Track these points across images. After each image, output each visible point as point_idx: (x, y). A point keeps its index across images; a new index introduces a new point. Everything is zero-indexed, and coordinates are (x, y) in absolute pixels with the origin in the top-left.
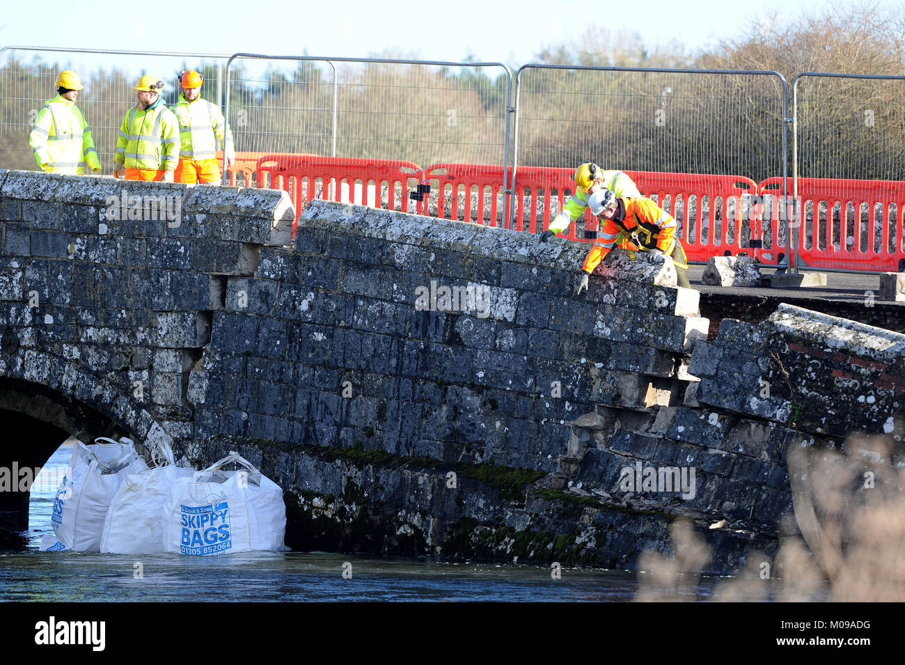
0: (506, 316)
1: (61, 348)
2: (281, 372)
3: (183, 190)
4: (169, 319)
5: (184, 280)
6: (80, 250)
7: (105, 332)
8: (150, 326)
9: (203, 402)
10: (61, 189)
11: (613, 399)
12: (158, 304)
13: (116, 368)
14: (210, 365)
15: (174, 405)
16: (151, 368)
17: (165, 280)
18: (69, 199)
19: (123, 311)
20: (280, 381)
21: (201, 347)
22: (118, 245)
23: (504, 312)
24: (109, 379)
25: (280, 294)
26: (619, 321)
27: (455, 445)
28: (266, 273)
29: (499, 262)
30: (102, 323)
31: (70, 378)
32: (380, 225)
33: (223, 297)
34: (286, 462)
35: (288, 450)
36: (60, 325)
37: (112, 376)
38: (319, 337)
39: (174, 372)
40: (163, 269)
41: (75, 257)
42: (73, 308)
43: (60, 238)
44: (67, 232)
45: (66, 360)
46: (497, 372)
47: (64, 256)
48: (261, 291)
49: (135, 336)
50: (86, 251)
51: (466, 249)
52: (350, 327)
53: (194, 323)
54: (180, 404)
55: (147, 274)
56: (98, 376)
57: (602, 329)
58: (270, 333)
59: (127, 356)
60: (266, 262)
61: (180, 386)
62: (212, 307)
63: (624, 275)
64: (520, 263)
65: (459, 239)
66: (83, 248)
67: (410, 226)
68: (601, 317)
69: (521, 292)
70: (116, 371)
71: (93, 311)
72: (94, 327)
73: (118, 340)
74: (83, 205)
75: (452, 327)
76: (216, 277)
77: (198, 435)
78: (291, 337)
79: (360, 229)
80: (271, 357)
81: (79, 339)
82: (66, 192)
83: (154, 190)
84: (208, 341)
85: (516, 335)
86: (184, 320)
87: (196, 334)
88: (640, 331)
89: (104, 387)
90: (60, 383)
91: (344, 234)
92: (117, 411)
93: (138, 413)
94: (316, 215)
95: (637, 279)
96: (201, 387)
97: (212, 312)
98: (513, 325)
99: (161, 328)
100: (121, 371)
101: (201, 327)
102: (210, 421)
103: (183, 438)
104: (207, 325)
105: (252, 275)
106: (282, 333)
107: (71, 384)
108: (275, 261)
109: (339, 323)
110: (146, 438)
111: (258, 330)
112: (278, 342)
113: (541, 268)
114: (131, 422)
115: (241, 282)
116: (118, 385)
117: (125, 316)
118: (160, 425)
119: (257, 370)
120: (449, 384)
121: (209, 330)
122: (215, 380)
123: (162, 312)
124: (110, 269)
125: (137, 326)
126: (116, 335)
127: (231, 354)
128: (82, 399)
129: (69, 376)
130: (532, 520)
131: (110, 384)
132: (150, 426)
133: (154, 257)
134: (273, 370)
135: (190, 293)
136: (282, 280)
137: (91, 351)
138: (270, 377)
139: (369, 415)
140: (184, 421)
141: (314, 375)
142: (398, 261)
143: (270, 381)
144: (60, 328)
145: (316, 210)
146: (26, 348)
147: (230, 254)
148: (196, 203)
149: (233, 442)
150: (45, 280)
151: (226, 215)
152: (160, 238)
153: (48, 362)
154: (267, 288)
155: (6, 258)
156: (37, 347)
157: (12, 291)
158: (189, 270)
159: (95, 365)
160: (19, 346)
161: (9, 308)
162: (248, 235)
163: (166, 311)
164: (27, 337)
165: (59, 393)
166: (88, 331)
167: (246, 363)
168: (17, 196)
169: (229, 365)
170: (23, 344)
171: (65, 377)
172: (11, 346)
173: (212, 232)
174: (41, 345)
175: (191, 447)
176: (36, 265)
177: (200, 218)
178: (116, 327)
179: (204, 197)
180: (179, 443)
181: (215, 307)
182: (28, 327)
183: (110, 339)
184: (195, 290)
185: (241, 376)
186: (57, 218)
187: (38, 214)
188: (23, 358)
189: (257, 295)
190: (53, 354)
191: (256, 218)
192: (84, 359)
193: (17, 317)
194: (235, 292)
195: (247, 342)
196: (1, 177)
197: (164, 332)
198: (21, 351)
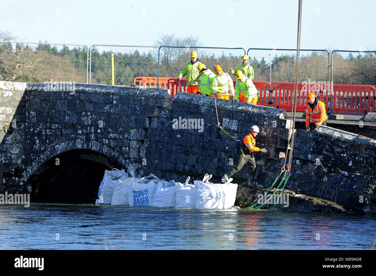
0: (235, 129)
1: (103, 140)
2: (167, 147)
4: (134, 130)
5: (138, 118)
6: (108, 109)
7: (115, 135)
8: (129, 133)
9: (144, 157)
10: (102, 90)
11: (267, 156)
12: (131, 126)
13: (119, 146)
14: (146, 145)
15: (136, 158)
16: (129, 146)
17: (133, 118)
18: (105, 93)
19: (121, 128)
20: (167, 150)
21: (143, 140)
22: (119, 107)
23: (234, 128)
25: (167, 122)
26: (269, 130)
27: (219, 171)
28: (163, 116)
29: (232, 111)
30: (115, 132)
31: (105, 150)
32: (197, 100)
34: (169, 176)
35: (169, 173)
36: (102, 133)
37: (118, 149)
38: (179, 136)
39: (136, 147)
40: (132, 115)
41: (107, 111)
42: (106, 127)
44: (104, 103)
45: (104, 144)
46: (232, 147)
47: (103, 111)
48: (161, 122)
49: (124, 136)
50: (110, 109)
51: (223, 107)
52: (188, 133)
53: (141, 132)
54: (138, 158)
55: (127, 116)
56: (113, 149)
57: (264, 133)
58: (164, 135)
59: (122, 143)
60: (163, 112)
61: (138, 152)
63: (270, 115)
64: (239, 112)
65: (221, 104)
66: (109, 108)
67: (206, 100)
68: (263, 129)
69: (239, 121)
70: (119, 147)
71: (112, 128)
72: (112, 133)
73: (119, 137)
74: (109, 94)
75: (218, 133)
77: (143, 167)
78: (170, 136)
79: (191, 101)
80: (164, 142)
81: (108, 137)
82: (104, 90)
83: (130, 89)
84: (146, 138)
85: (237, 135)
86: (138, 131)
87: (142, 135)
88: (275, 133)
89: (115, 152)
90: (102, 151)
91: (186, 103)
92: (119, 160)
93: (125, 161)
94: (178, 97)
95: (274, 117)
96: (144, 152)
97: (147, 128)
98: (237, 132)
101: (143, 133)
103: (139, 169)
104: (145, 132)
105: (159, 117)
106: (167, 135)
107: (105, 151)
108: (165, 112)
109: (185, 131)
110: (128, 168)
111: (160, 134)
112: (166, 138)
113: (245, 113)
114: (124, 163)
115: (156, 119)
116: (119, 152)
117: (121, 130)
118: (132, 164)
119: (160, 147)
120: (217, 151)
121: (146, 134)
122: (148, 150)
123: (132, 128)
124: (117, 115)
125: (125, 133)
127: (152, 142)
128: (109, 156)
129: (105, 149)
130: (241, 194)
131: (117, 151)
132: (129, 165)
133: (129, 111)
134: (165, 147)
135: (140, 122)
136: (168, 118)
137: (111, 141)
139: (194, 161)
140: (139, 163)
141: (177, 148)
142: (202, 111)
143: (164, 150)
145: (178, 95)
146: (92, 140)
147: (152, 110)
148: (142, 93)
149: (153, 170)
150: (98, 118)
151: (151, 97)
152: (131, 105)
153: (99, 145)
154: (163, 120)
155: (86, 112)
156: (96, 140)
157: (88, 122)
158: (140, 115)
159: (113, 145)
160: (90, 139)
161: (87, 128)
162: (157, 103)
163: (133, 128)
164: (93, 136)
165: (102, 154)
166: (110, 134)
167: (157, 144)
168: (90, 92)
169: (152, 145)
170: (91, 139)
171: (104, 149)
172: (88, 139)
173: (147, 103)
174: (97, 139)
175: (141, 171)
176: (95, 114)
177: (143, 98)
178: (119, 133)
179: (144, 91)
180: (137, 170)
181: (148, 127)
182: (93, 133)
183: (117, 137)
184: (142, 121)
185: (155, 149)
186: (101, 99)
187: (96, 98)
188: (92, 143)
189: (160, 123)
190: (100, 142)
191: (160, 98)
192: (109, 144)
193: (90, 130)
194: (154, 122)
195: (157, 138)
196: (85, 86)
197: (132, 135)
198: (91, 141)
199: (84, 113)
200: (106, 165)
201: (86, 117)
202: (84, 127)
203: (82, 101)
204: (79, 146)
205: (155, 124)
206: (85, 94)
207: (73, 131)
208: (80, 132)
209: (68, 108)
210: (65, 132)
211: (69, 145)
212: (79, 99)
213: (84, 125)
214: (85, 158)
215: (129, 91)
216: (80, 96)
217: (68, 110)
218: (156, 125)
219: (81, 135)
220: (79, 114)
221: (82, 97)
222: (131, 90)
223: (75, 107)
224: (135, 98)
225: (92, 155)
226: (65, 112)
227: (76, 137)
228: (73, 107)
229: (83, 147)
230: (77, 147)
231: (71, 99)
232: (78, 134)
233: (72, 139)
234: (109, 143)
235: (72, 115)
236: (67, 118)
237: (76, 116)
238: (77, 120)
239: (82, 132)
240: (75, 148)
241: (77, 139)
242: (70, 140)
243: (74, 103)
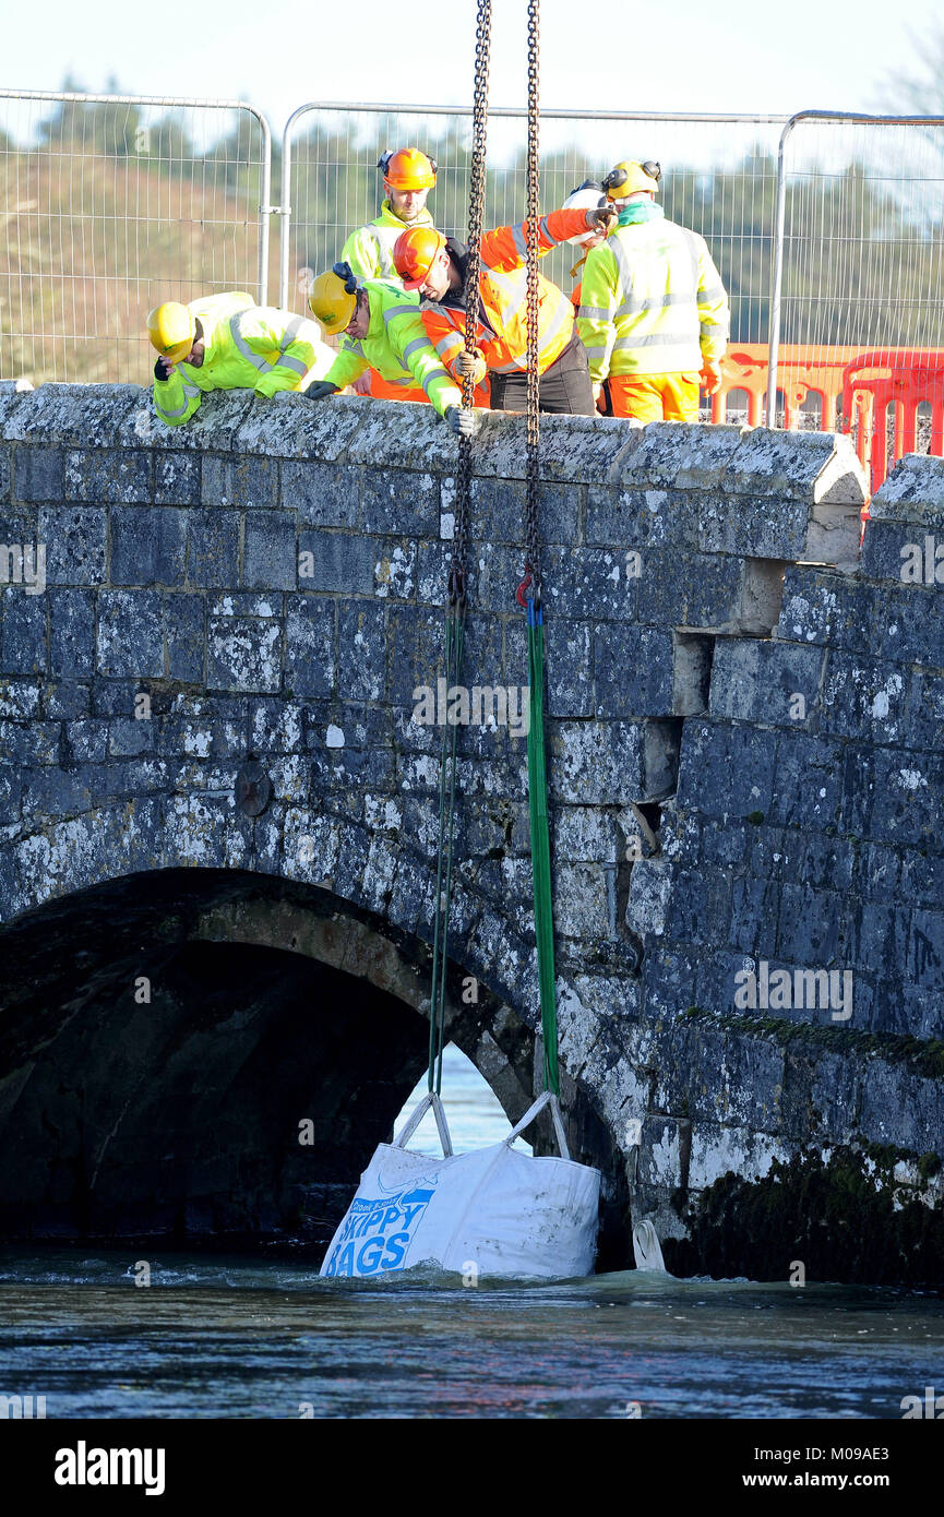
1: (362, 804)
2: (830, 865)
3: (620, 435)
4: (587, 736)
5: (618, 646)
6: (401, 576)
7: (452, 765)
9: (659, 931)
10: (361, 434)
12: (564, 702)
13: (476, 850)
14: (676, 846)
15: (600, 939)
17: (579, 645)
18: (379, 457)
20: (826, 883)
21: (655, 804)
22: (482, 562)
24: (462, 878)
25: (827, 679)
28: (798, 630)
30: (447, 746)
31: (379, 875)
33: (705, 686)
34: (838, 1076)
35: (841, 1049)
36: (358, 751)
37: (468, 870)
38: (912, 780)
39: (600, 861)
40: (575, 619)
41: (391, 592)
42: (386, 711)
43: (359, 548)
44: (373, 535)
45: (371, 832)
47: (367, 589)
48: (786, 674)
49: (516, 777)
50: (414, 577)
53: (640, 746)
54: (613, 937)
56: (438, 870)
58: (805, 769)
59: (500, 824)
60: (798, 603)
61: (612, 894)
62: (678, 709)
66: (408, 571)
70: (477, 858)
72: (431, 755)
73: (481, 786)
74: (408, 471)
76: (688, 639)
77: (650, 1008)
78: (852, 780)
80: (808, 827)
81: (398, 783)
82: (372, 440)
83: (559, 434)
84: (672, 790)
86: (617, 739)
87: (644, 773)
89: (451, 895)
90: (359, 886)
92: (479, 952)
93: (523, 957)
94: (912, 491)
96: (655, 897)
97: (681, 719)
99: (570, 758)
100: (487, 857)
101: (655, 756)
102: (675, 978)
103: (620, 1016)
104: (670, 751)
105: (768, 634)
106: (830, 770)
107: (381, 887)
108: (815, 601)
111: (778, 763)
112: (823, 793)
114: (510, 977)
115: (746, 653)
116: (480, 891)
117: (494, 728)
118: (572, 985)
119: (777, 857)
121: (673, 762)
122: (688, 880)
123: (572, 720)
125: (520, 754)
126: (477, 774)
127: (720, 820)
128: (404, 923)
129: (378, 869)
131: (465, 888)
133: (555, 594)
134: (810, 858)
135: (631, 675)
136: (831, 645)
137: (424, 812)
138: (804, 873)
140: (622, 977)
141: (900, 871)
143: (803, 884)
144: (361, 757)
145: (913, 478)
146: (288, 804)
147: (717, 585)
148: (647, 466)
149: (722, 1028)
150: (327, 645)
151: (709, 494)
152: (569, 547)
153: (333, 837)
154: (800, 665)
155: (245, 594)
156: (310, 801)
157: (258, 670)
158: (629, 623)
159: (433, 843)
160: (272, 798)
161: (252, 710)
162: (757, 538)
163: (581, 719)
164: (289, 778)
165: (358, 909)
166: (418, 764)
167: (750, 841)
168: (269, 452)
169: (716, 845)
170: (281, 793)
171: (368, 872)
172: (257, 798)
173: (682, 533)
174: (319, 799)
175: (636, 1038)
176: (308, 611)
177: (654, 499)
178: (476, 754)
179: (664, 450)
180: (611, 1028)
181: (688, 705)
182: (290, 754)
183: (463, 783)
184: (641, 670)
185: (741, 871)
186: (353, 502)
187: (313, 492)
188: (281, 826)
189: (777, 681)
190: (342, 817)
191: (775, 499)
192: (409, 831)
193: (267, 732)
194: (729, 674)
195: (756, 791)
196: (237, 407)
197: (575, 768)
198: (277, 812)
199: (227, 606)
200: (387, 987)
201: (243, 634)
202: (222, 705)
203: (212, 517)
204: (194, 850)
205: (737, 692)
206: (236, 462)
207: (146, 735)
208: (198, 743)
209: (114, 568)
210: (91, 745)
211: (119, 839)
212: (197, 504)
213: (225, 695)
214: (239, 936)
215: (556, 443)
216: (197, 479)
217: (115, 585)
218: (747, 702)
219: (210, 763)
220: (195, 611)
221: (218, 488)
222: (572, 442)
223: (162, 564)
224: (597, 499)
225: (286, 910)
226: (92, 596)
227: (170, 783)
228: (147, 563)
229: (222, 852)
230: (175, 849)
231: (140, 504)
232: (184, 758)
233: (145, 794)
234: (410, 824)
235: (139, 621)
236: (106, 644)
237: (171, 623)
238: (174, 655)
239: (211, 747)
240: (163, 861)
241: (177, 793)
242: (123, 798)
243: (160, 528)
